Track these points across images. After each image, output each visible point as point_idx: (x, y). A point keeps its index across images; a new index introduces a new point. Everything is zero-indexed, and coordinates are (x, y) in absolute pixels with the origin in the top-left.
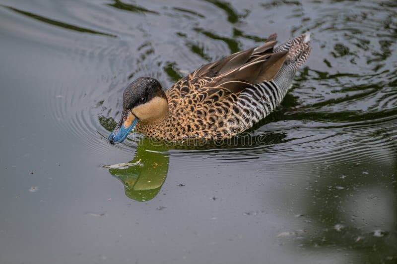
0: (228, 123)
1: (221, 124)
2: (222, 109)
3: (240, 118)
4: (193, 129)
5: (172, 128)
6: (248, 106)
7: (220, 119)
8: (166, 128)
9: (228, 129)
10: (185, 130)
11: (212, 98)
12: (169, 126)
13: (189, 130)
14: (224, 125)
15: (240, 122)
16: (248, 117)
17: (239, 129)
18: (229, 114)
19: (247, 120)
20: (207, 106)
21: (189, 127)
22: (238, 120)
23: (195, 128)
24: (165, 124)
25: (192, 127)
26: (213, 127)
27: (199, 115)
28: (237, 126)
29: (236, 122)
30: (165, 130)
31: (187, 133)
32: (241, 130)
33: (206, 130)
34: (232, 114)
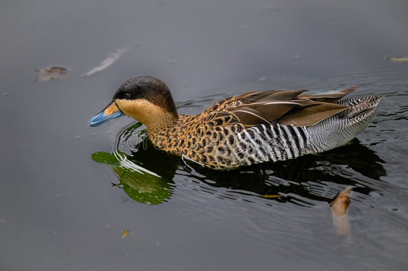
0: (217, 151)
1: (210, 149)
2: (218, 135)
3: (233, 150)
4: (184, 145)
5: (165, 138)
6: (248, 141)
7: (211, 143)
8: (159, 136)
9: (215, 157)
10: (177, 144)
11: (216, 121)
12: (163, 135)
13: (181, 145)
14: (213, 152)
15: (231, 155)
16: (242, 151)
17: (229, 162)
18: (223, 142)
19: (241, 155)
20: (208, 127)
21: (183, 141)
22: (230, 151)
23: (187, 145)
24: (160, 132)
25: (185, 143)
26: (201, 149)
27: (197, 133)
28: (227, 158)
29: (226, 153)
30: (157, 138)
31: (178, 147)
32: (232, 164)
33: (195, 151)
34: (225, 143)
